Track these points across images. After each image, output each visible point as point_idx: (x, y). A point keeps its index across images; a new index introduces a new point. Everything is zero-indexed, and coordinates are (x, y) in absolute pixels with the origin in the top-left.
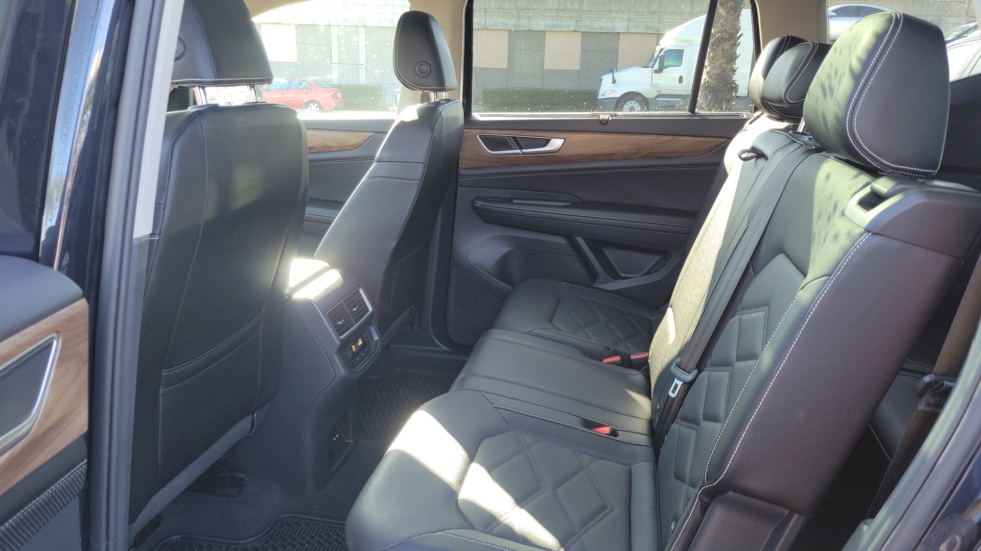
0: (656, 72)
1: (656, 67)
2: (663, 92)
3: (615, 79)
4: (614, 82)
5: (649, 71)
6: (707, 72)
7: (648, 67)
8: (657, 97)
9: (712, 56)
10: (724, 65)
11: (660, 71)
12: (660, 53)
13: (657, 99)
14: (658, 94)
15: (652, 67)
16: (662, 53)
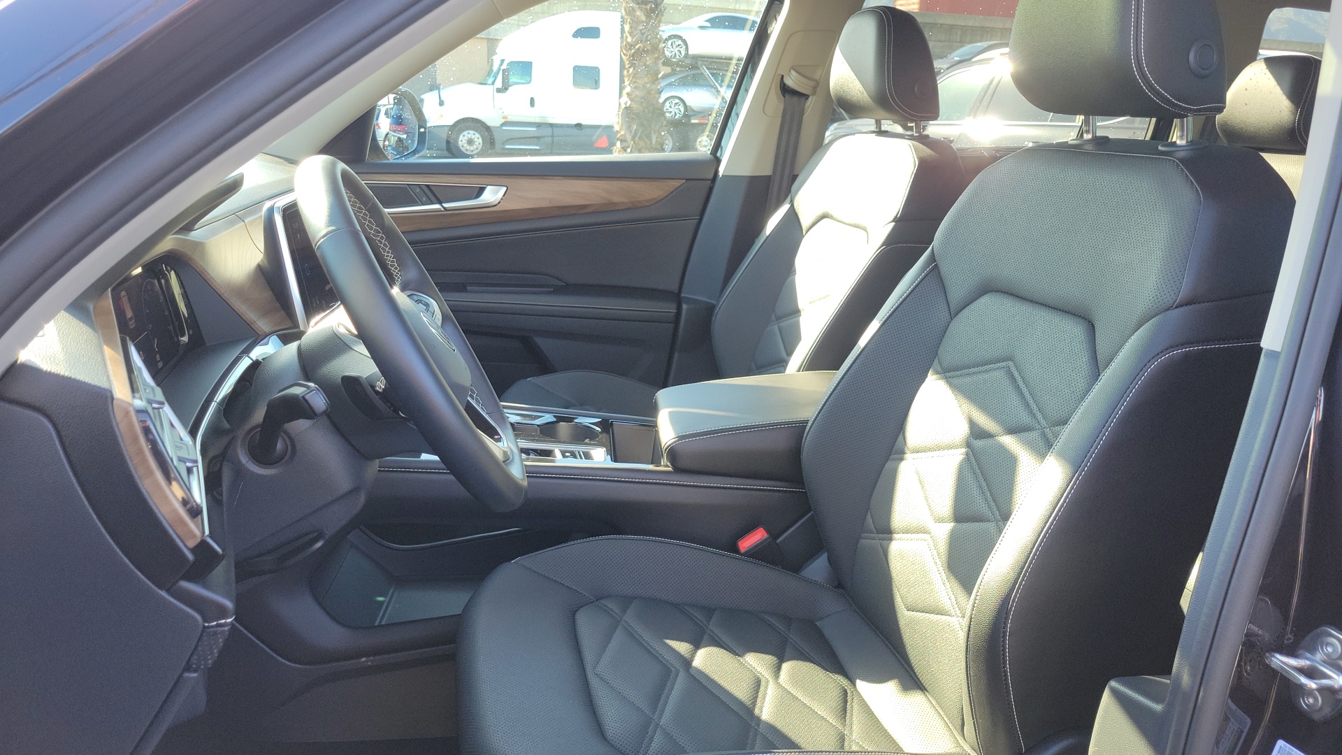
0: (499, 91)
1: (499, 84)
2: (511, 118)
3: (442, 99)
4: (441, 103)
5: (488, 90)
6: (628, 94)
7: (486, 84)
8: (502, 125)
9: (632, 73)
10: (648, 85)
11: (504, 88)
12: (501, 65)
13: (504, 128)
14: (503, 121)
15: (493, 83)
16: (504, 67)
